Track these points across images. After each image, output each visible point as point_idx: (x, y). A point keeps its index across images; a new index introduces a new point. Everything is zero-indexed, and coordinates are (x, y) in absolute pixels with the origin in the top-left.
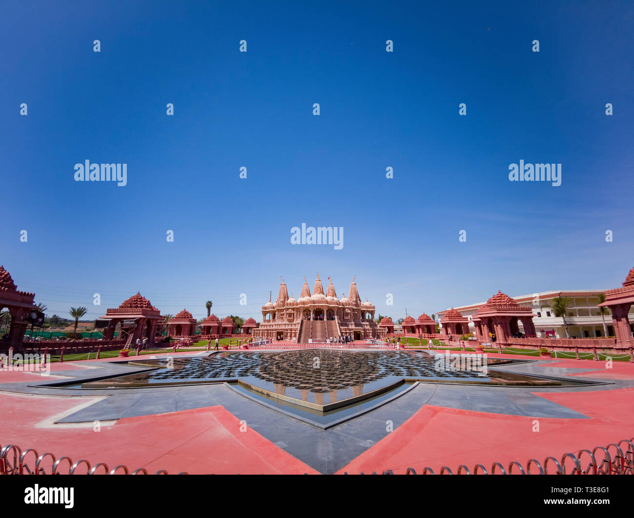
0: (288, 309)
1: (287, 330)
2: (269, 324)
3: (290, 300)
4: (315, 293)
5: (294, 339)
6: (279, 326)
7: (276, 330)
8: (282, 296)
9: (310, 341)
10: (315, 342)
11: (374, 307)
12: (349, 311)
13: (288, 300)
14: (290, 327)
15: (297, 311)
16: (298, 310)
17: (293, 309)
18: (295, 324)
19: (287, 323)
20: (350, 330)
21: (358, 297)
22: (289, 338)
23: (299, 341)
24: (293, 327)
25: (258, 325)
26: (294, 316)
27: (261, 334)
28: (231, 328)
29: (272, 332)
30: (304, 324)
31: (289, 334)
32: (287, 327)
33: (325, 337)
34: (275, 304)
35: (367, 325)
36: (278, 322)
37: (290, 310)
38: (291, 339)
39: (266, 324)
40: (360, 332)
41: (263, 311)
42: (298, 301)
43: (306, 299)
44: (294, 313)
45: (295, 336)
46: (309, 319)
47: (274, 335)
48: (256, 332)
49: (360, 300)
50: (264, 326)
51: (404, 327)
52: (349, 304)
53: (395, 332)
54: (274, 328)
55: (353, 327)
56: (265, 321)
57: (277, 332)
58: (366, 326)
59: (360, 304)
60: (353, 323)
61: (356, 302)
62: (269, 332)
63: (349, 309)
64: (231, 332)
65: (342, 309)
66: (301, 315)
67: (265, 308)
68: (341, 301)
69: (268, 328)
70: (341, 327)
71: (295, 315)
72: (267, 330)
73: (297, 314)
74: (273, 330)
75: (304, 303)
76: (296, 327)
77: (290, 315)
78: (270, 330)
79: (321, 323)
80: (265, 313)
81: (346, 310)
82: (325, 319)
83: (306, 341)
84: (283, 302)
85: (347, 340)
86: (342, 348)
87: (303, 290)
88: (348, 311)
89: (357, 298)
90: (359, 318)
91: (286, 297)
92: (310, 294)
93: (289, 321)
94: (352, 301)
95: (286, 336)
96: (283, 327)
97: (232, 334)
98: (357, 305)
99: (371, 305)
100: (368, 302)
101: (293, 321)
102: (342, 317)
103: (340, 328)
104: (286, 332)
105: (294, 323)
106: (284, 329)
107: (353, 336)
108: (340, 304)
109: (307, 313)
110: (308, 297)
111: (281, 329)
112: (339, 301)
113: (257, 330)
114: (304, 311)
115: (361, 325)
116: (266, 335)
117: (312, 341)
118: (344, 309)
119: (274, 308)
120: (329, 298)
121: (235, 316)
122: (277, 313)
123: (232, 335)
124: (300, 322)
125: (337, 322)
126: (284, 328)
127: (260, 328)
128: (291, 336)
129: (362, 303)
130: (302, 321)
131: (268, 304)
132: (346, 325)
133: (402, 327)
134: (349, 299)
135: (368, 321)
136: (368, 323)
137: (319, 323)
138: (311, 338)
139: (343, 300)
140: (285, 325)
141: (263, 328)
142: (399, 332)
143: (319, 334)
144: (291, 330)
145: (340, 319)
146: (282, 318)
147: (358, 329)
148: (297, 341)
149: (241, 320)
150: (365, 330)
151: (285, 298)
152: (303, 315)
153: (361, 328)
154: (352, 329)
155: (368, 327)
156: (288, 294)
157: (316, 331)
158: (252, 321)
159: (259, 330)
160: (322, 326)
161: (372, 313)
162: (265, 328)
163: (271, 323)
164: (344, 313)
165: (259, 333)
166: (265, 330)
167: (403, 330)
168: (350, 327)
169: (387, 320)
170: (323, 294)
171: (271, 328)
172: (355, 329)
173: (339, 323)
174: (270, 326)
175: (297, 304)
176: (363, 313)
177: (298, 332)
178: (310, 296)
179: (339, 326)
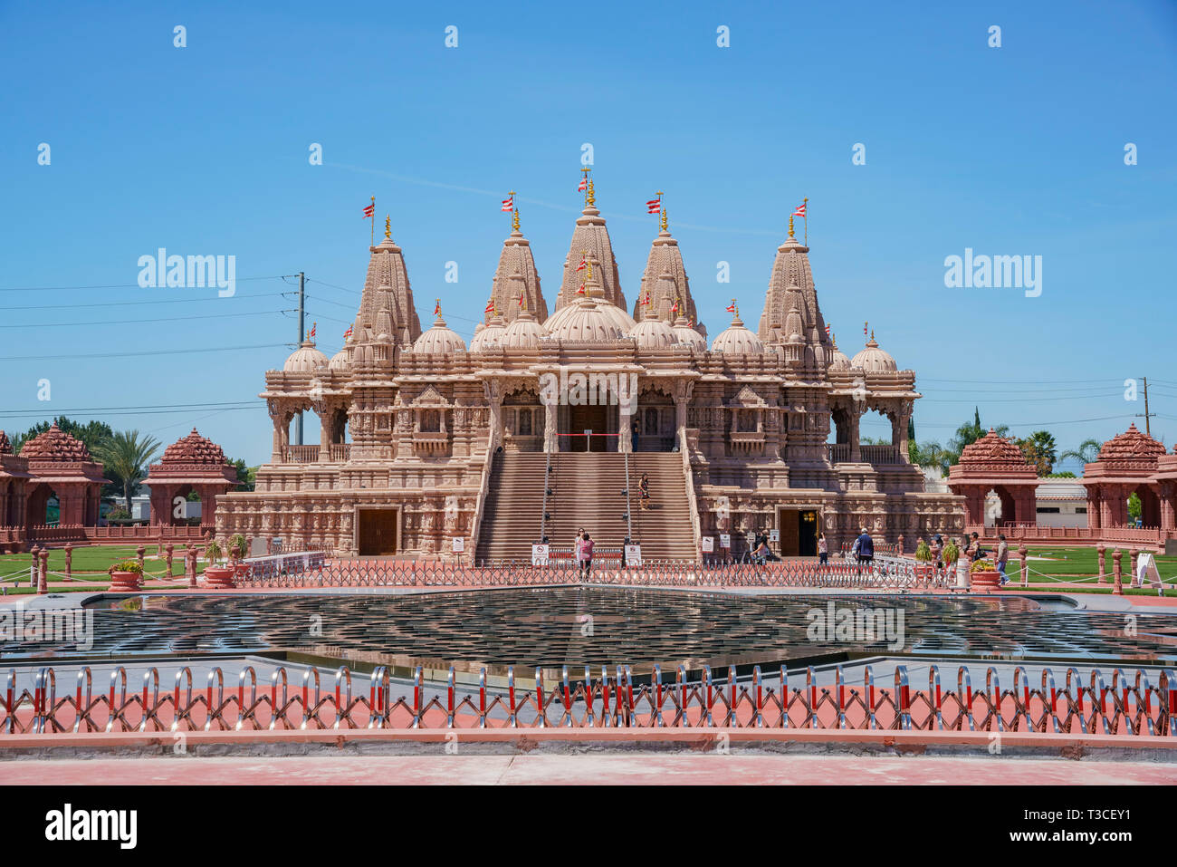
0: (416, 390)
1: (415, 500)
2: (310, 467)
3: (430, 341)
4: (567, 301)
5: (457, 544)
6: (366, 482)
7: (355, 499)
8: (382, 316)
9: (540, 554)
10: (561, 561)
11: (909, 381)
12: (761, 404)
13: (413, 340)
14: (429, 486)
15: (466, 402)
16: (474, 392)
17: (447, 389)
18: (459, 473)
19: (416, 463)
20: (760, 501)
21: (813, 323)
22: (426, 541)
23: (482, 554)
24: (448, 485)
25: (240, 477)
26: (449, 427)
27: (266, 524)
28: (82, 492)
29: (330, 510)
30: (510, 468)
31: (426, 524)
32: (412, 487)
33: (614, 536)
34: (338, 361)
35: (861, 478)
36: (363, 457)
37: (430, 394)
38: (439, 548)
39: (293, 467)
40: (814, 511)
41: (270, 400)
42: (475, 348)
43: (517, 333)
44: (450, 411)
45: (461, 530)
46: (538, 445)
47: (344, 525)
48: (238, 510)
49: (825, 342)
50: (284, 478)
51: (1096, 493)
52: (761, 365)
53: (1039, 516)
54: (341, 488)
55: (781, 487)
56: (283, 452)
57: (363, 513)
58: (854, 484)
59: (828, 364)
60: (780, 464)
61: (804, 350)
62: (316, 510)
63: (761, 389)
64: (79, 514)
65: (719, 394)
66: (493, 420)
67: (286, 382)
68: (712, 348)
69: (307, 489)
70: (706, 488)
71: (458, 420)
72: (306, 501)
73: (468, 416)
74: (336, 501)
75: (506, 359)
76: (466, 485)
77: (429, 421)
78: (322, 501)
79: (602, 466)
80: (285, 410)
81: (745, 394)
82: (624, 447)
83: (519, 559)
84: (391, 351)
85: (739, 552)
86: (715, 584)
87: (500, 281)
88: (750, 400)
89: (806, 330)
90: (817, 443)
91: (406, 323)
92: (542, 303)
93: (427, 452)
94: (779, 350)
95: (413, 534)
96: (393, 487)
97: (88, 522)
98: (806, 367)
99: (894, 366)
100: (874, 354)
101: (449, 455)
102: (719, 433)
103: (699, 494)
104: (409, 509)
105: (452, 463)
106: (398, 498)
107: (774, 536)
108: (707, 362)
109: (525, 413)
110: (531, 326)
111: (383, 498)
112: (702, 347)
113: (244, 504)
114: (508, 400)
115: (826, 479)
116: (297, 525)
117: (551, 556)
118: (732, 389)
119: (333, 380)
120: (646, 333)
121: (84, 422)
122: (353, 409)
123: (91, 532)
124: (486, 459)
125: (686, 461)
126: (400, 490)
127: (260, 491)
128: (438, 533)
129: (837, 356)
130: (498, 456)
131: (297, 361)
132: (741, 477)
133: (1084, 492)
134: (762, 335)
135: (872, 454)
136: (867, 468)
137: (587, 465)
138: (545, 540)
139: (728, 341)
140: (404, 473)
141: (276, 491)
142: (1067, 519)
143: (587, 519)
144: (438, 499)
145: (705, 442)
146: (386, 439)
147: (805, 499)
148: (469, 557)
149: (128, 448)
150: (842, 503)
151: (397, 329)
152: (504, 422)
153: (820, 492)
154: (773, 500)
155: (870, 490)
156: (416, 303)
157: (571, 508)
158: (198, 452)
159: (257, 503)
160: (604, 483)
161: (898, 412)
162: (290, 490)
163: (323, 464)
164: (728, 412)
165: (258, 518)
166: (289, 502)
167: (1089, 506)
168: (763, 487)
169: (998, 452)
170: (619, 301)
171: (324, 489)
172: (790, 499)
173: (695, 466)
174: (316, 478)
175: (469, 364)
176: (844, 413)
177: (477, 509)
178: (540, 314)
179: (698, 483)
